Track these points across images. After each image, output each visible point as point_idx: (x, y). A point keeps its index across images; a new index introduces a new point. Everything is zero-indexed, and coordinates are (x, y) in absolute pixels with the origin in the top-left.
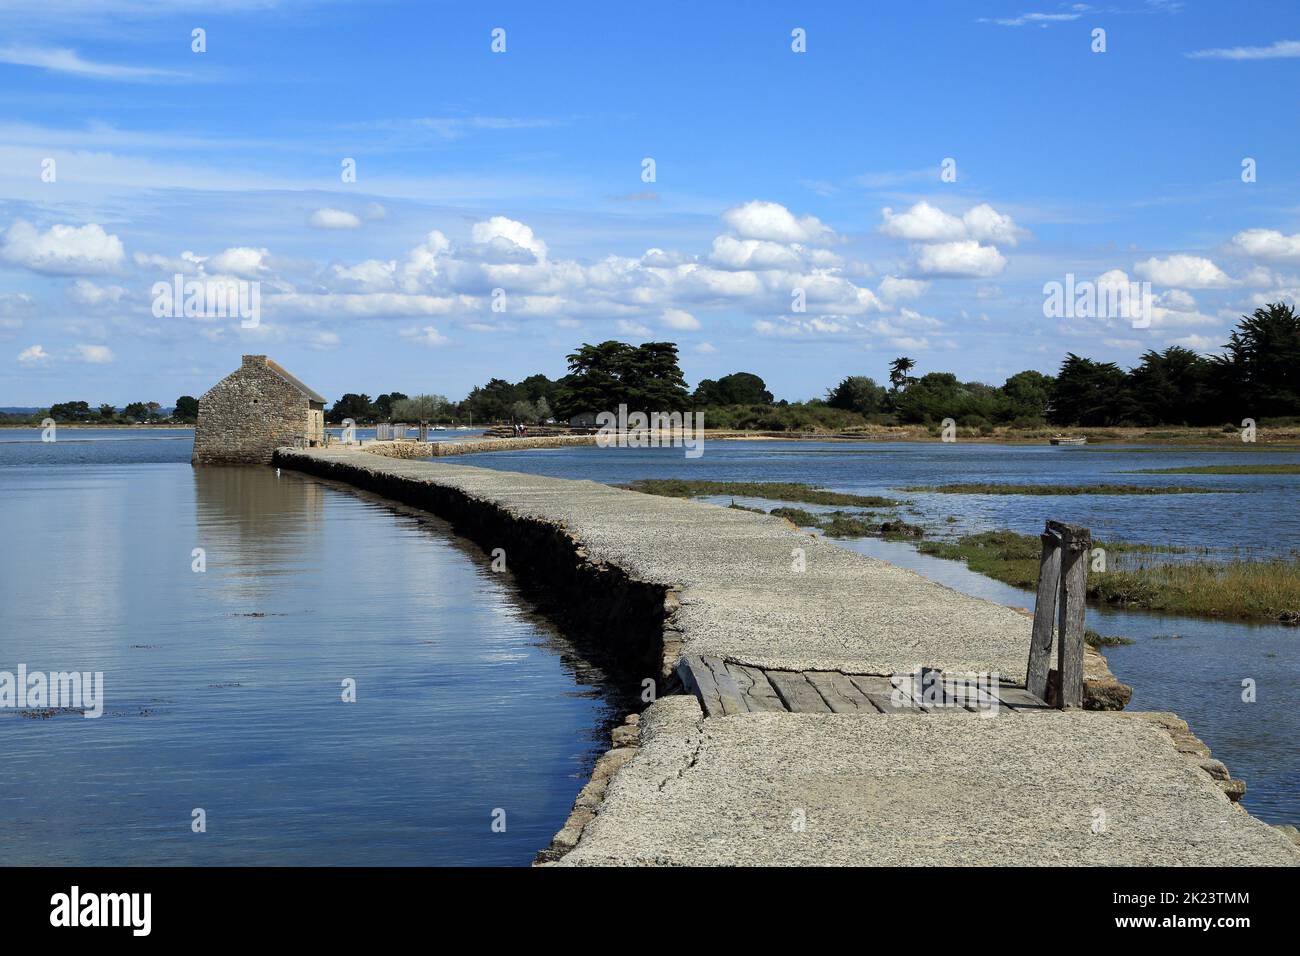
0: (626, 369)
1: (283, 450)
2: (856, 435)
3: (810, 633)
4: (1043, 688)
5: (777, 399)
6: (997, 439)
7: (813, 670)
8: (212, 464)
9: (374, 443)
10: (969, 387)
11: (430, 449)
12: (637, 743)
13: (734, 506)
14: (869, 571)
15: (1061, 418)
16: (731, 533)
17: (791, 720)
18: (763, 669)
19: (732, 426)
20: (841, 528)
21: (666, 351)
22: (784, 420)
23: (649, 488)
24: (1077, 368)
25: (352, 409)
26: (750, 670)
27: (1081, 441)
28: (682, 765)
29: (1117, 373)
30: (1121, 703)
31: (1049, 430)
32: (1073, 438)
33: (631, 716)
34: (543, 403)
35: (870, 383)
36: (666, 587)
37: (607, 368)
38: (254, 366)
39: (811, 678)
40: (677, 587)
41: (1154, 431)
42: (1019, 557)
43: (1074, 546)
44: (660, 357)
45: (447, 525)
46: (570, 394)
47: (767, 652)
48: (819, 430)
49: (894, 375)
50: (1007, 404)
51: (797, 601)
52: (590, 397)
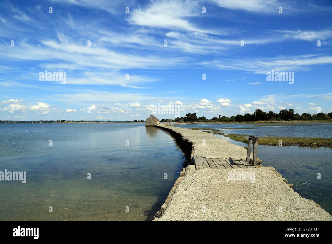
0: (191, 116)
1: (155, 125)
2: (215, 123)
3: (212, 151)
4: (249, 161)
5: (207, 119)
6: (230, 123)
7: (213, 158)
8: (147, 126)
9: (164, 124)
10: (227, 118)
11: (170, 125)
12: (184, 176)
13: (202, 131)
14: (219, 140)
15: (237, 121)
16: (202, 135)
17: (210, 170)
18: (206, 158)
19: (202, 122)
20: (214, 133)
21: (195, 114)
22: (208, 121)
23: (193, 129)
24: (238, 115)
25: (163, 121)
26: (204, 158)
27: (239, 123)
28: (191, 183)
29: (242, 116)
30: (260, 163)
31: (236, 122)
32: (238, 123)
33: (184, 168)
34: (182, 120)
35: (217, 117)
36: (193, 143)
37: (189, 116)
38: (152, 116)
39: (213, 160)
40: (194, 143)
41: (246, 122)
42: (235, 137)
43: (256, 140)
44: (195, 115)
45: (170, 133)
46: (185, 119)
47: (206, 155)
48: (211, 122)
49: (219, 116)
50: (231, 119)
51: (210, 145)
52: (187, 119)
